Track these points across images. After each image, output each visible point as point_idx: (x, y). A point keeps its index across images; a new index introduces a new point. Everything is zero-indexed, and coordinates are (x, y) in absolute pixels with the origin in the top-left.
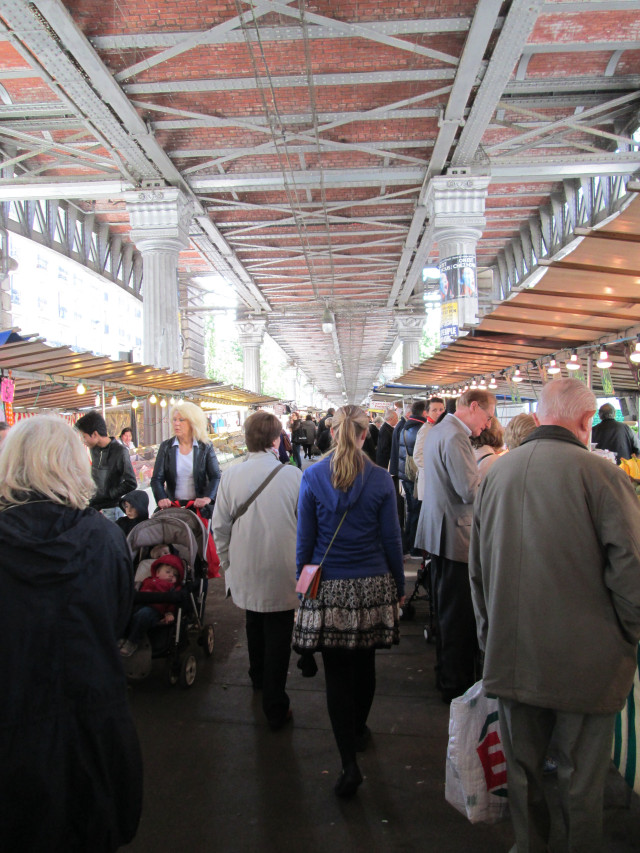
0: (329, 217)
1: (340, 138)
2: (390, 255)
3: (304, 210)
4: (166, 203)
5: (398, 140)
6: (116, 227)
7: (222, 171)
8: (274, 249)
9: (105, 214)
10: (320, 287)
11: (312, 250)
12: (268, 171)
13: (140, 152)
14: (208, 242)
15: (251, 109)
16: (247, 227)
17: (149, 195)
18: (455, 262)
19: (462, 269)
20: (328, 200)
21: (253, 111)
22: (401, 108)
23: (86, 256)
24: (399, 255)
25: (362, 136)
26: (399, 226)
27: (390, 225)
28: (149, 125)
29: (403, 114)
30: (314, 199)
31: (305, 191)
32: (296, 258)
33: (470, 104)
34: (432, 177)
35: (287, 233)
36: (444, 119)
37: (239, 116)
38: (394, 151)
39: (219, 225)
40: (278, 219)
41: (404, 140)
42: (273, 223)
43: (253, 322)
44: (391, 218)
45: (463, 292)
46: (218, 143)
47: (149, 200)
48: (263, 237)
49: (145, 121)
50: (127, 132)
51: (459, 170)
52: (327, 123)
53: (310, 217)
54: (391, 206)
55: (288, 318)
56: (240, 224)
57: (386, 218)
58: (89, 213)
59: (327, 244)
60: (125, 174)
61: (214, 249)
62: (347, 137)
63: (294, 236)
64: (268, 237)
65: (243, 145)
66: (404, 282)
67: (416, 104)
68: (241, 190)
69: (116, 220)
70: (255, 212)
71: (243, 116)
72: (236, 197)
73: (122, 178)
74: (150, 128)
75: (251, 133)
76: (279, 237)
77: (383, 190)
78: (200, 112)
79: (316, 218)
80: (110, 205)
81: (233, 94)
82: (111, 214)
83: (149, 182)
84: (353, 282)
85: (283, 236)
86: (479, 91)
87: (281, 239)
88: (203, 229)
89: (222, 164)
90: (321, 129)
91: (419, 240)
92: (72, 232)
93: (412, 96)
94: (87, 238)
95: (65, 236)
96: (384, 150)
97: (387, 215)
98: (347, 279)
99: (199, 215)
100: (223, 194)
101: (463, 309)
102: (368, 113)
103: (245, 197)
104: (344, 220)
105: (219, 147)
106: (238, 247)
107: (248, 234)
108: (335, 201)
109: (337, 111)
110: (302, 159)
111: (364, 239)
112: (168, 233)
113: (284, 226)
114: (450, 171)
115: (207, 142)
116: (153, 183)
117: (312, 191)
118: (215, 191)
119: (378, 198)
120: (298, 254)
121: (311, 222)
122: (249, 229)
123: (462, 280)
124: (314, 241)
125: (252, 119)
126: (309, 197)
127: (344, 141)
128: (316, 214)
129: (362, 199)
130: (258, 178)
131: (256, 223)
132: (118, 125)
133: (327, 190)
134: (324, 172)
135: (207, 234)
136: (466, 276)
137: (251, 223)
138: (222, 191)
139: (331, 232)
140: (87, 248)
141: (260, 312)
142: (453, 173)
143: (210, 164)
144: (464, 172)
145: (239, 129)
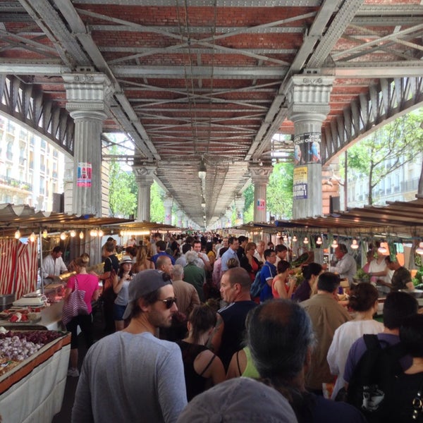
0: (212, 98)
1: (229, 44)
2: (252, 126)
3: (195, 93)
4: (95, 84)
5: (271, 48)
6: (50, 94)
7: (139, 63)
8: (169, 118)
9: (40, 85)
10: (199, 145)
11: (197, 121)
12: (172, 65)
13: (78, 46)
14: (121, 111)
15: (166, 21)
16: (151, 102)
17: (83, 78)
18: (306, 137)
19: (311, 143)
20: (214, 87)
21: (167, 22)
22: (278, 26)
23: (25, 116)
24: (258, 126)
25: (245, 44)
26: (263, 107)
27: (256, 106)
28: (87, 27)
29: (278, 30)
30: (203, 86)
31: (198, 80)
32: (183, 125)
33: (329, 25)
34: (293, 75)
35: (180, 108)
36: (308, 35)
37: (157, 25)
38: (267, 55)
39: (131, 100)
40: (175, 98)
41: (276, 48)
42: (171, 101)
43: (147, 168)
44: (257, 101)
45: (311, 159)
46: (138, 43)
47: (82, 81)
48: (163, 110)
49: (85, 24)
50: (71, 32)
51: (312, 70)
52: (222, 34)
53: (199, 98)
54: (258, 93)
55: (171, 165)
56: (147, 100)
57: (253, 101)
58: (29, 83)
59: (208, 117)
60: (65, 60)
61: (125, 117)
62: (234, 44)
63: (185, 110)
64: (166, 110)
65: (157, 46)
66: (259, 145)
67: (288, 23)
68: (150, 77)
69: (50, 89)
70: (158, 92)
71: (160, 26)
72: (146, 81)
73: (62, 64)
74: (88, 30)
75: (163, 37)
76: (174, 110)
77: (254, 82)
78: (127, 20)
79: (203, 99)
80: (46, 79)
81: (154, 8)
82: (46, 86)
83: (82, 67)
84: (223, 143)
85: (177, 110)
86: (337, 16)
87: (175, 112)
88: (119, 103)
89: (139, 58)
90: (216, 37)
91: (275, 117)
92: (15, 97)
93: (287, 18)
94: (27, 102)
95: (10, 100)
96: (260, 54)
97: (254, 99)
98: (218, 141)
99: (117, 93)
100: (137, 79)
101: (312, 172)
102: (253, 28)
103: (152, 82)
104: (223, 101)
105: (138, 46)
106: (143, 116)
107: (151, 107)
108: (218, 88)
109: (230, 26)
110: (199, 58)
111: (235, 115)
112: (95, 106)
113: (178, 103)
114: (305, 71)
115: (130, 41)
116: (85, 68)
117: (203, 80)
118: (131, 76)
119: (251, 87)
120: (186, 123)
121: (199, 101)
122: (152, 104)
123: (311, 150)
124: (199, 115)
125: (167, 28)
126: (200, 84)
127: (231, 47)
128: (204, 96)
129: (238, 88)
130: (165, 69)
131: (158, 100)
132: (63, 26)
133: (214, 80)
134: (215, 68)
135: (121, 106)
136: (314, 148)
137: (154, 100)
138: (136, 76)
139: (213, 109)
140: (26, 109)
141: (152, 161)
142: (308, 72)
143: (131, 57)
144: (316, 72)
145: (155, 34)
